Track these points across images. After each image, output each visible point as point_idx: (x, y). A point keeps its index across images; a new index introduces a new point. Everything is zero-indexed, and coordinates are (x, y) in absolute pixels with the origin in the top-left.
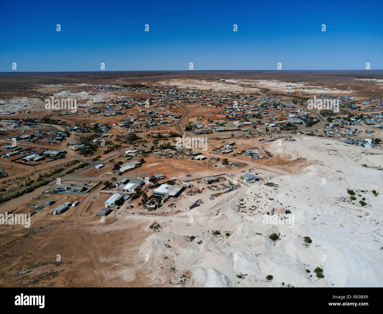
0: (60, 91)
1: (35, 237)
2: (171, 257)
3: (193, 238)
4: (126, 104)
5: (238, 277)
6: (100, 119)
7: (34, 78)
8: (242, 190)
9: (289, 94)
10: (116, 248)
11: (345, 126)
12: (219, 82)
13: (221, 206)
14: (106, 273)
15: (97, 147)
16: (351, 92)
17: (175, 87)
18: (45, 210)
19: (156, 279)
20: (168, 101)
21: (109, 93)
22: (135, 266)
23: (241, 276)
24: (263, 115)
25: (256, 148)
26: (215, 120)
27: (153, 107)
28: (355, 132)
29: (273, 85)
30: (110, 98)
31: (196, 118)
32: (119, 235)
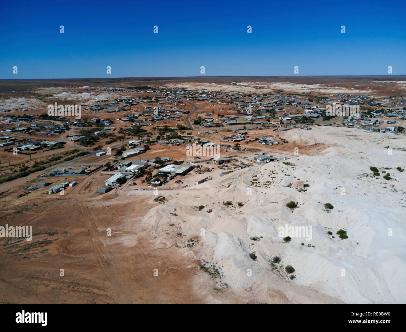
0: (60, 93)
1: (27, 213)
2: (177, 224)
3: (201, 208)
4: (130, 101)
5: (252, 239)
6: (102, 115)
7: (32, 83)
8: (256, 168)
9: (304, 94)
10: (117, 219)
11: (365, 118)
12: (230, 85)
13: (232, 180)
14: (104, 240)
15: (99, 139)
16: (370, 91)
17: (183, 89)
18: (40, 190)
19: (161, 243)
20: (175, 99)
21: (112, 93)
22: (138, 233)
23: (256, 239)
24: (277, 110)
25: (270, 136)
26: (226, 115)
27: (160, 104)
28: (375, 123)
29: (287, 87)
30: (114, 98)
31: (205, 114)
32: (120, 208)
